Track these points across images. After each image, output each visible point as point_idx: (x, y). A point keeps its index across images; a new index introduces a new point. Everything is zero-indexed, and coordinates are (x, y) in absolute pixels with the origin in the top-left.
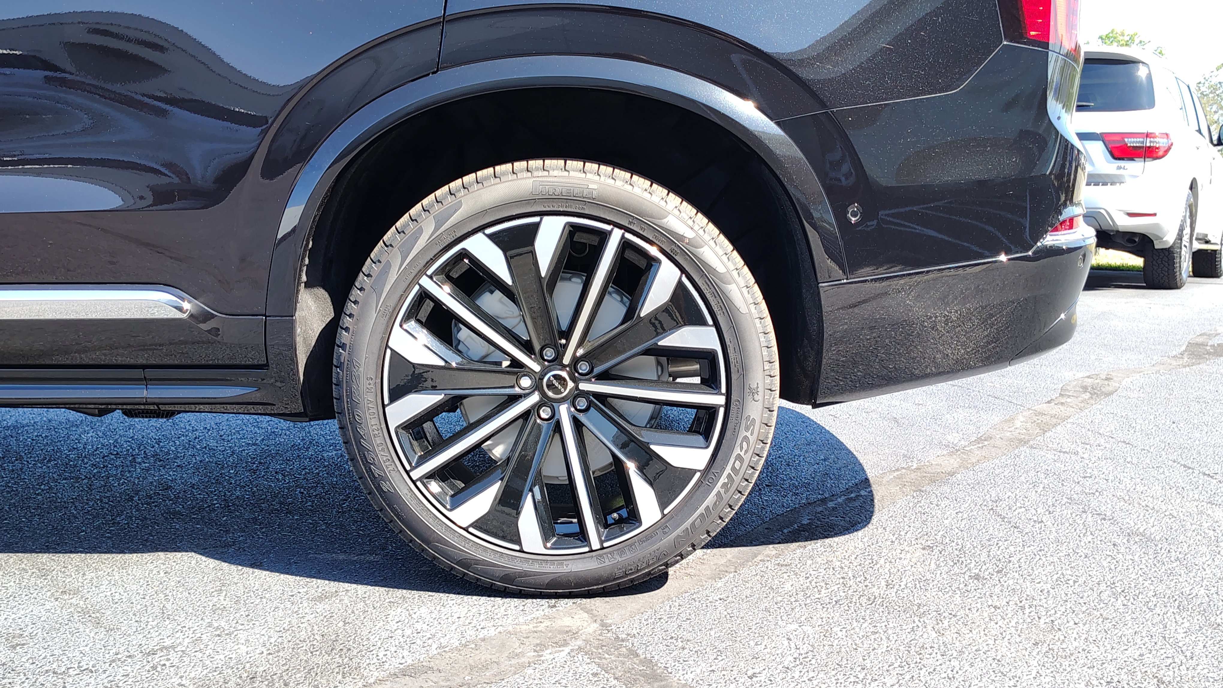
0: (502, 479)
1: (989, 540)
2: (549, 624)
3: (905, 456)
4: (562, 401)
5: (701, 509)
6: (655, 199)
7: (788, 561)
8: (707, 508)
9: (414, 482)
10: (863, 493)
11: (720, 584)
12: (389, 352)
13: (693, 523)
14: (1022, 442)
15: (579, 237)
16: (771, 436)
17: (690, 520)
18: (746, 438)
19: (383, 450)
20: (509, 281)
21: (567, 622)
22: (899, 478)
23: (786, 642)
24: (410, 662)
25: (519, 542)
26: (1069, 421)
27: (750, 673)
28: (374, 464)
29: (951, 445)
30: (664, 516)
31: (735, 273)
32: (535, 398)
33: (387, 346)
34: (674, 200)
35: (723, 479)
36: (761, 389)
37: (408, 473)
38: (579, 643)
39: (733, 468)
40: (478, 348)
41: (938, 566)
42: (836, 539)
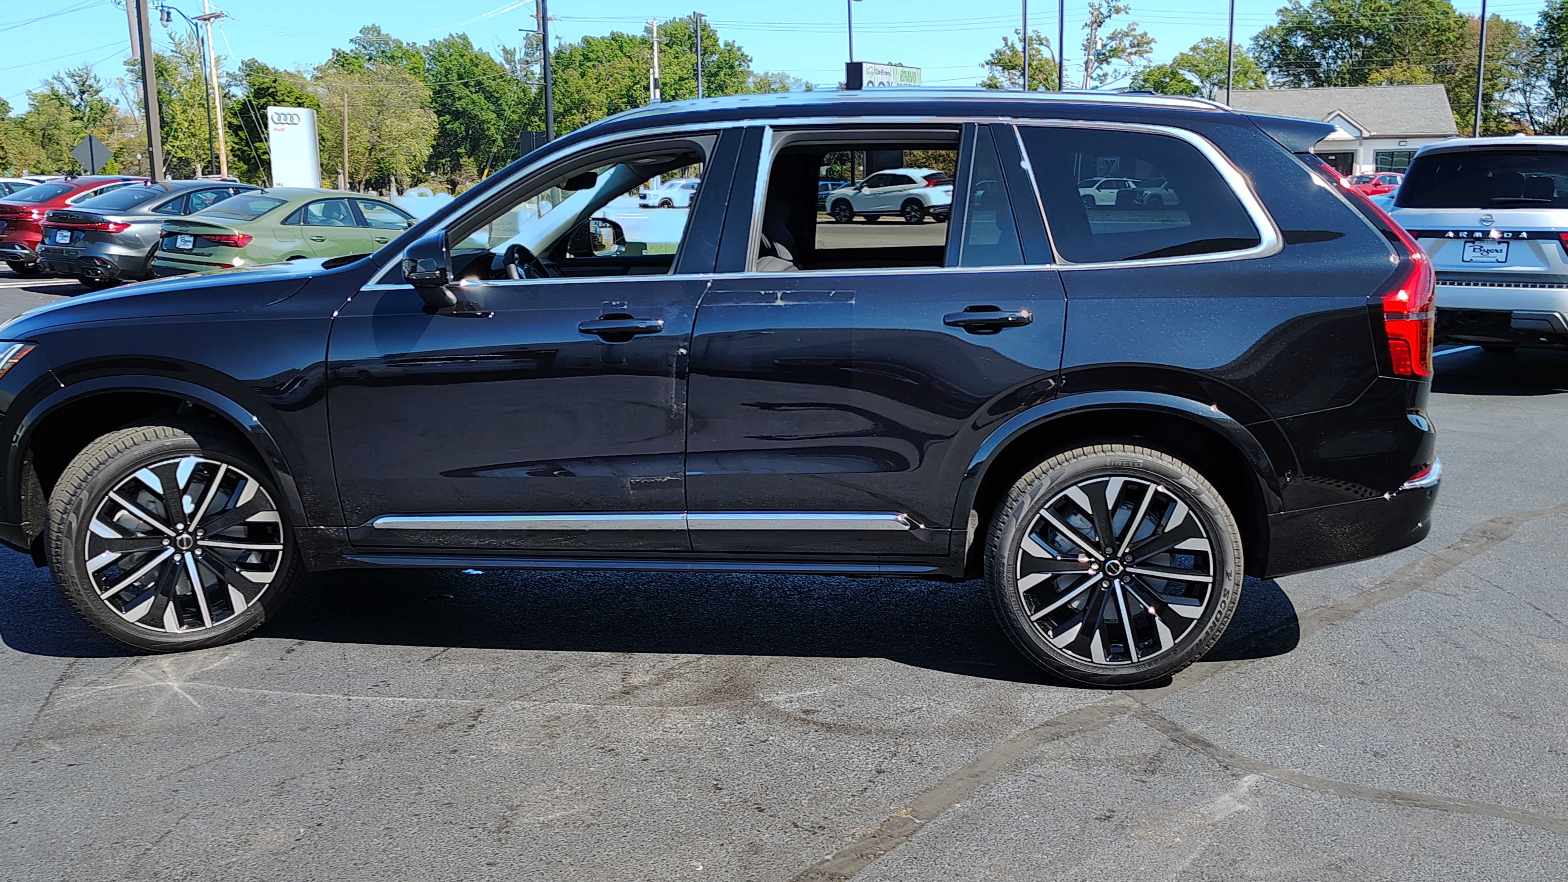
0: (1082, 622)
1: (1374, 660)
2: (1112, 703)
3: (1324, 596)
4: (1116, 577)
5: (1197, 641)
6: (1175, 468)
7: (1243, 671)
8: (1200, 640)
9: (1032, 622)
10: (1292, 625)
11: (1204, 684)
12: (1021, 551)
13: (1192, 649)
14: (1417, 585)
15: (1130, 486)
16: (1238, 599)
17: (1190, 647)
18: (1224, 602)
19: (1016, 604)
20: (1090, 512)
21: (1121, 702)
22: (1318, 614)
23: (1246, 716)
24: (1046, 720)
25: (1091, 658)
26: (1461, 566)
27: (1228, 729)
28: (1011, 612)
29: (1360, 588)
30: (1175, 644)
31: (1220, 509)
32: (1101, 575)
33: (1020, 547)
34: (1185, 467)
35: (1210, 624)
36: (1233, 574)
37: (1029, 617)
38: (1132, 713)
39: (1216, 618)
40: (1066, 545)
41: (1338, 676)
42: (1274, 657)
